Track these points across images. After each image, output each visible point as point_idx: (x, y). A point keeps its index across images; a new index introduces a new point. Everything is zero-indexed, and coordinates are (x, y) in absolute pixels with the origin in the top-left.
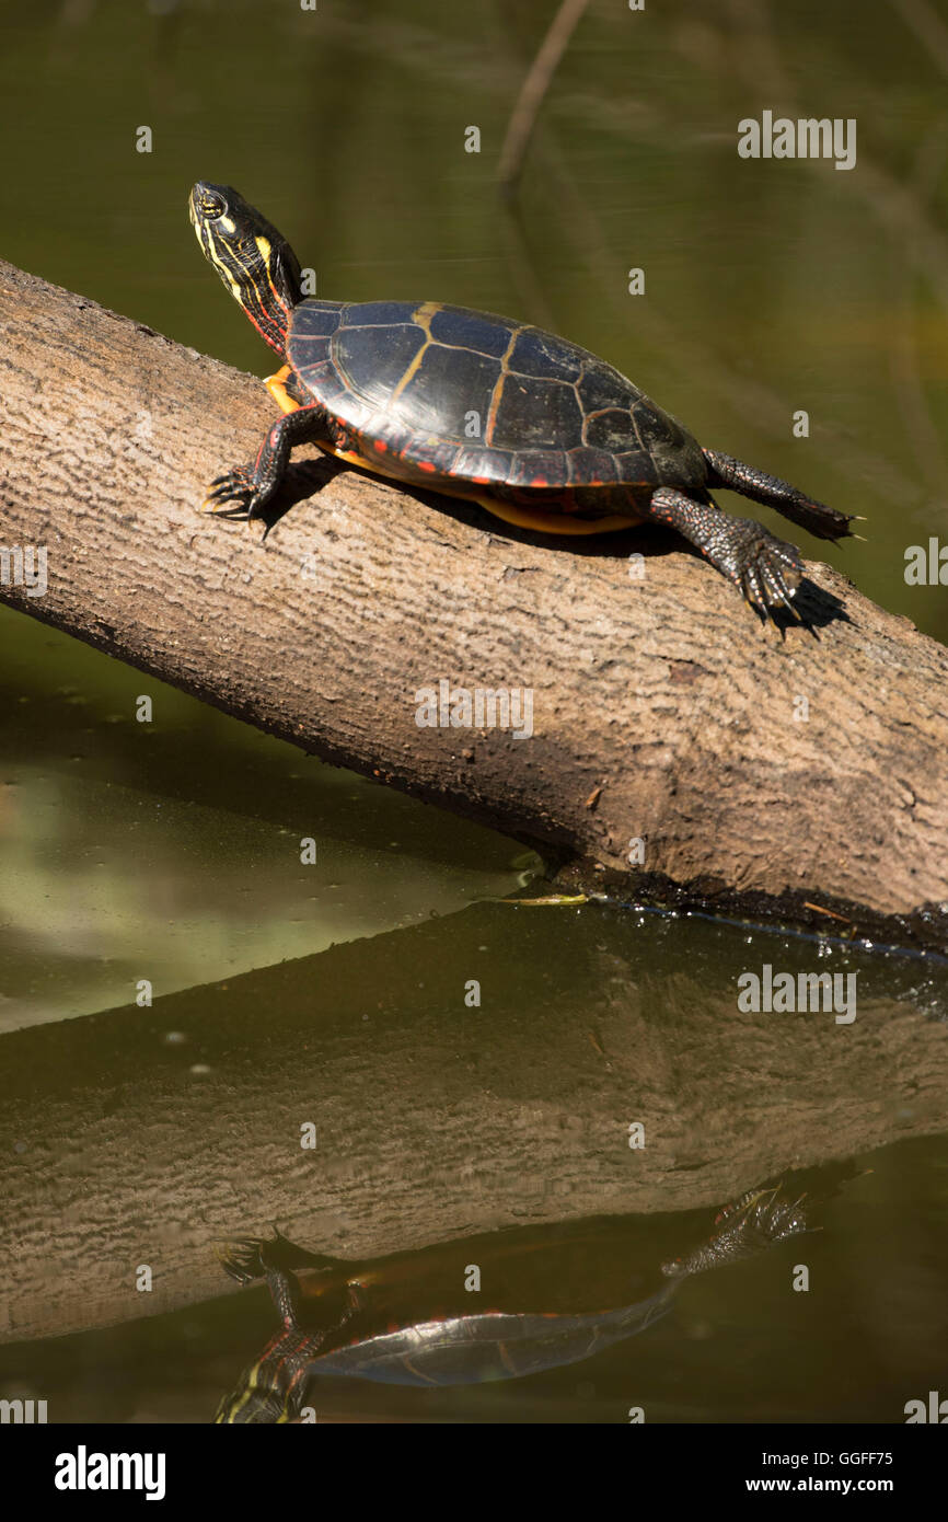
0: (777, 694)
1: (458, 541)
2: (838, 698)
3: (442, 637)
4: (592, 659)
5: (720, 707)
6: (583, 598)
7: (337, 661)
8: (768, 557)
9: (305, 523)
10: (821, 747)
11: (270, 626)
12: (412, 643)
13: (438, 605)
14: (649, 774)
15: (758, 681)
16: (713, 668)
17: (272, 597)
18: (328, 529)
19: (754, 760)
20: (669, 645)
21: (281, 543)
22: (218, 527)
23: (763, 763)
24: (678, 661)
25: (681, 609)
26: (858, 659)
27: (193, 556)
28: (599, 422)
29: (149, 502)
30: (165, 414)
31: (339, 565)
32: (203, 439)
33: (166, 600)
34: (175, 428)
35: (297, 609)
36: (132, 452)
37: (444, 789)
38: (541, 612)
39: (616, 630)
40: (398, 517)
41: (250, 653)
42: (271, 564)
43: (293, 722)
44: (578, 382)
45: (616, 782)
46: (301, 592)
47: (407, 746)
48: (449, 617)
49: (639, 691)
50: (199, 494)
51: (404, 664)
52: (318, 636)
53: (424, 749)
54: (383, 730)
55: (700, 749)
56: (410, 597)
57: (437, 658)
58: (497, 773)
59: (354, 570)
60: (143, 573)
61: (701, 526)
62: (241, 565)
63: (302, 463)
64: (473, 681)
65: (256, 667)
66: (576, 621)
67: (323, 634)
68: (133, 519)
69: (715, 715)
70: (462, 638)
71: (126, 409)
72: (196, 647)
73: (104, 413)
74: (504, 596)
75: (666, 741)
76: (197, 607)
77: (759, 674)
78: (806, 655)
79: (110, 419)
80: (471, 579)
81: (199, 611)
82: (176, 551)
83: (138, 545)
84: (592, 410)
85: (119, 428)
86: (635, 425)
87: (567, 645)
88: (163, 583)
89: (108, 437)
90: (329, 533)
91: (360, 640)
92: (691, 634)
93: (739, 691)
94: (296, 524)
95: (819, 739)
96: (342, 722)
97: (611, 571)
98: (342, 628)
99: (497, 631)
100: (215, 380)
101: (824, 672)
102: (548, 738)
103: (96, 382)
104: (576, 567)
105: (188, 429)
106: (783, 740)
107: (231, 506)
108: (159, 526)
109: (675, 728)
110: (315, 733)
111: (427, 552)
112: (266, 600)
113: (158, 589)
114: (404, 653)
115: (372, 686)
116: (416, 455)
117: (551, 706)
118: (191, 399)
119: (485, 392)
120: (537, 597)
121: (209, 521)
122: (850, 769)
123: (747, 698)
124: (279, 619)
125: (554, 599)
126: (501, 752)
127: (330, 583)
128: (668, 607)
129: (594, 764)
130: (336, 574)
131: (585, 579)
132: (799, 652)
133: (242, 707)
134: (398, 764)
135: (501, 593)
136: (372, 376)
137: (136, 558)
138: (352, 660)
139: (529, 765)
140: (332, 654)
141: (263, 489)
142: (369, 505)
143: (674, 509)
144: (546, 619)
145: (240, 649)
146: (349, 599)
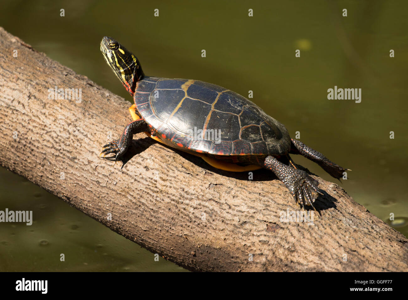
0: (306, 237)
1: (193, 172)
2: (330, 240)
3: (185, 209)
4: (239, 220)
5: (285, 241)
6: (237, 197)
7: (147, 216)
8: (306, 186)
9: (137, 163)
10: (321, 258)
11: (123, 201)
12: (173, 211)
13: (183, 197)
14: (257, 265)
15: (300, 232)
16: (283, 226)
17: (124, 190)
18: (145, 165)
19: (296, 262)
20: (267, 216)
21: (128, 170)
22: (106, 163)
23: (299, 263)
24: (270, 223)
25: (273, 202)
26: (339, 224)
27: (96, 174)
28: (247, 130)
29: (81, 152)
30: (90, 119)
31: (149, 180)
32: (103, 129)
33: (87, 190)
34: (93, 124)
35: (132, 196)
36: (77, 133)
37: (187, 265)
38: (221, 202)
39: (248, 210)
40: (172, 162)
41: (116, 211)
42: (124, 178)
43: (133, 237)
44: (240, 114)
45: (246, 267)
46: (134, 189)
47: (172, 249)
48: (187, 202)
49: (255, 233)
50: (99, 150)
51: (170, 218)
52: (140, 206)
53: (178, 250)
54: (163, 242)
55: (276, 257)
56: (173, 193)
57: (182, 217)
58: (204, 261)
59: (154, 182)
60: (78, 179)
61: (282, 173)
62: (113, 178)
63: (139, 140)
64: (195, 226)
65: (118, 216)
66: (234, 205)
67: (142, 205)
68: (75, 158)
69: (282, 244)
70: (192, 210)
71: (76, 116)
72: (97, 207)
73: (68, 117)
74: (208, 194)
75: (264, 253)
76: (97, 193)
77: (301, 229)
78: (319, 222)
79: (70, 120)
80: (196, 187)
81: (98, 194)
82: (90, 171)
83: (77, 168)
84: (244, 125)
85: (73, 123)
86: (261, 131)
87: (230, 215)
88: (85, 183)
89: (68, 127)
90: (146, 167)
91: (155, 209)
92: (276, 212)
93: (292, 235)
94: (134, 163)
95: (321, 255)
96: (149, 238)
97: (249, 186)
98: (149, 204)
99: (204, 208)
100: (112, 105)
101: (326, 229)
102: (222, 249)
103: (66, 105)
104: (236, 184)
105: (98, 125)
106: (307, 255)
107: (111, 155)
108: (84, 162)
109: (267, 249)
110: (141, 241)
111: (181, 176)
112: (122, 191)
113: (84, 185)
114: (170, 214)
115: (159, 226)
116: (176, 140)
117: (223, 238)
118: (101, 113)
119: (204, 117)
120: (220, 196)
121: (103, 161)
122: (331, 268)
123: (295, 238)
124: (126, 199)
125: (227, 196)
126: (205, 253)
127: (145, 187)
128: (268, 201)
129: (238, 260)
130: (147, 183)
131: (239, 189)
132: (317, 221)
133: (115, 229)
134: (170, 255)
135: (207, 193)
136: (163, 109)
137: (76, 173)
138: (152, 216)
139: (215, 259)
140: (145, 213)
141: (121, 150)
142: (162, 157)
143: (272, 165)
144: (223, 204)
145: (113, 209)
146: (151, 193)
